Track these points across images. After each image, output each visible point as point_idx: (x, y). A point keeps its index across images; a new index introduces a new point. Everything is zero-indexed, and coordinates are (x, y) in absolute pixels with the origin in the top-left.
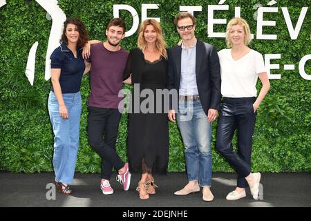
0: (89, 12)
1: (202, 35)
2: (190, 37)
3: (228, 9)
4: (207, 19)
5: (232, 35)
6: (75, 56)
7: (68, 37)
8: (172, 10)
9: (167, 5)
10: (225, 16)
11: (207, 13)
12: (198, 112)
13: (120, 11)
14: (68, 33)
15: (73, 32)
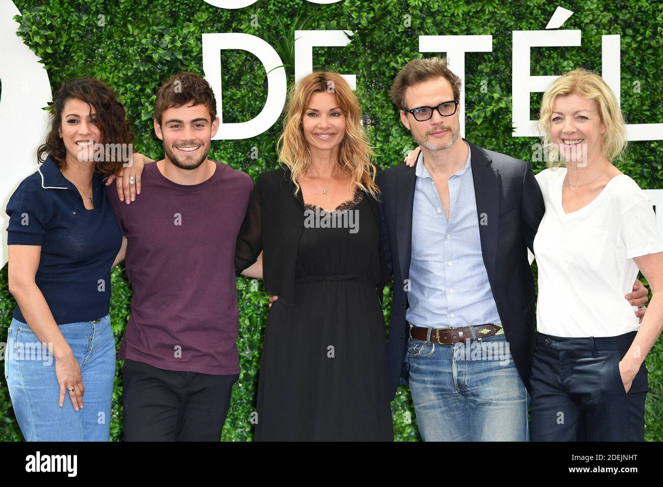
0: (124, 57)
1: (495, 129)
2: (447, 140)
3: (577, 43)
4: (510, 77)
5: (557, 127)
7: (68, 143)
8: (394, 50)
9: (377, 34)
10: (567, 64)
11: (508, 58)
12: (483, 381)
13: (226, 55)
14: (67, 129)
15: (83, 128)
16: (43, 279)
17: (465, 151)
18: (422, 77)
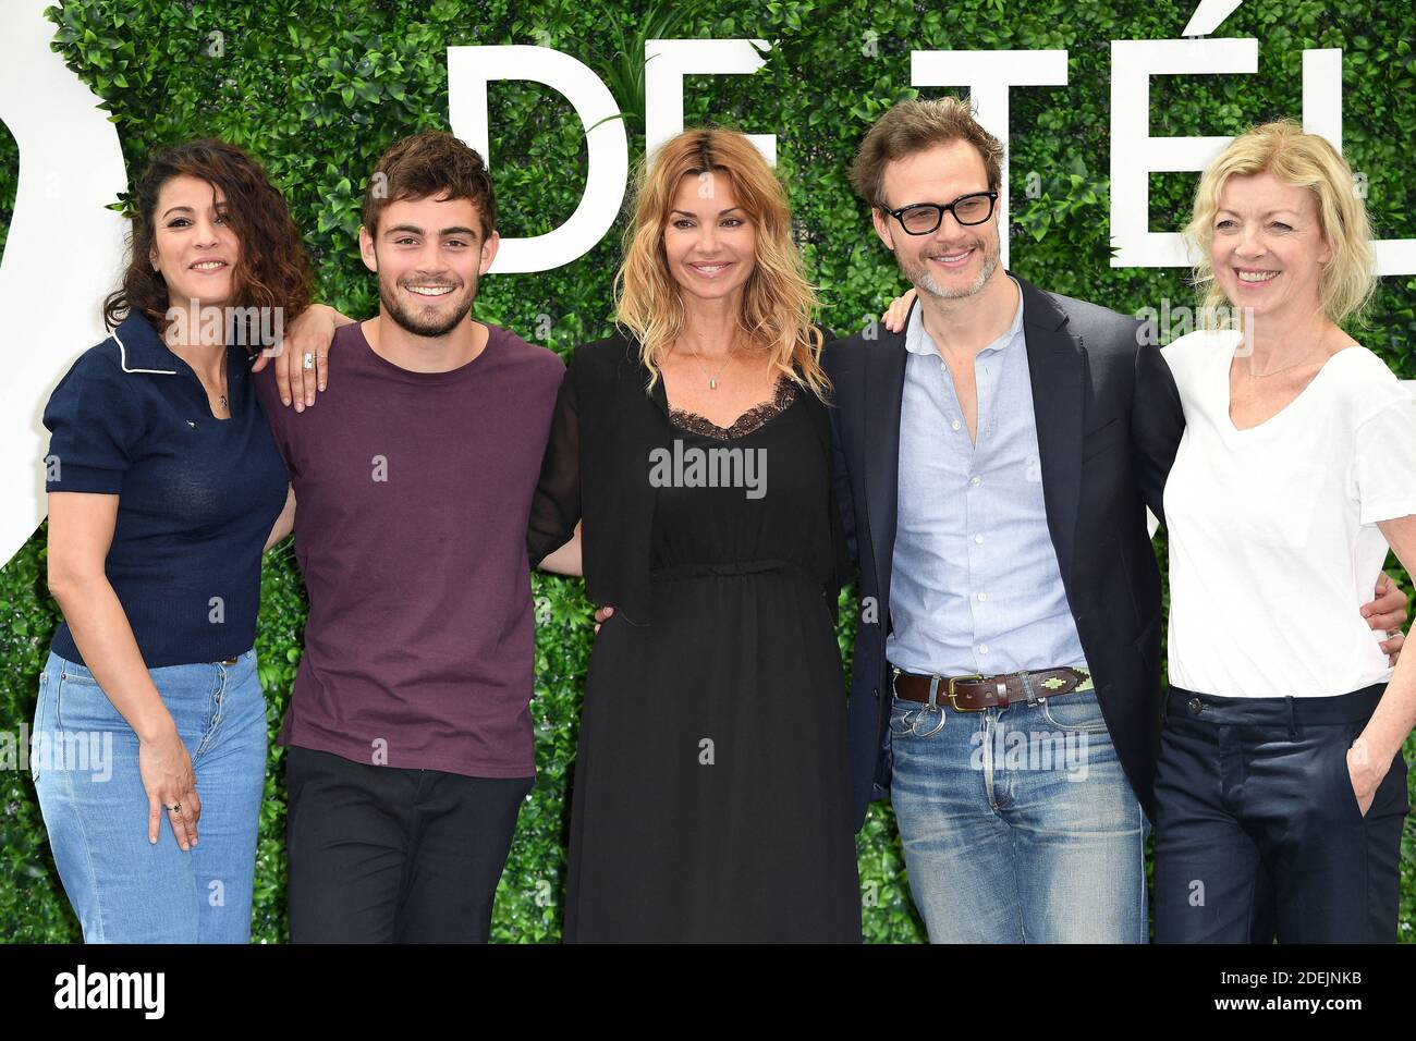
0: (281, 98)
1: (1074, 250)
2: (971, 274)
3: (1250, 66)
4: (1106, 140)
6: (219, 410)
8: (857, 79)
9: (821, 48)
10: (1229, 112)
11: (1102, 97)
12: (1049, 790)
13: (499, 93)
14: (169, 241)
15: (202, 232)
16: (120, 568)
17: (1010, 297)
18: (919, 140)
